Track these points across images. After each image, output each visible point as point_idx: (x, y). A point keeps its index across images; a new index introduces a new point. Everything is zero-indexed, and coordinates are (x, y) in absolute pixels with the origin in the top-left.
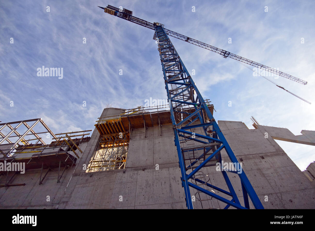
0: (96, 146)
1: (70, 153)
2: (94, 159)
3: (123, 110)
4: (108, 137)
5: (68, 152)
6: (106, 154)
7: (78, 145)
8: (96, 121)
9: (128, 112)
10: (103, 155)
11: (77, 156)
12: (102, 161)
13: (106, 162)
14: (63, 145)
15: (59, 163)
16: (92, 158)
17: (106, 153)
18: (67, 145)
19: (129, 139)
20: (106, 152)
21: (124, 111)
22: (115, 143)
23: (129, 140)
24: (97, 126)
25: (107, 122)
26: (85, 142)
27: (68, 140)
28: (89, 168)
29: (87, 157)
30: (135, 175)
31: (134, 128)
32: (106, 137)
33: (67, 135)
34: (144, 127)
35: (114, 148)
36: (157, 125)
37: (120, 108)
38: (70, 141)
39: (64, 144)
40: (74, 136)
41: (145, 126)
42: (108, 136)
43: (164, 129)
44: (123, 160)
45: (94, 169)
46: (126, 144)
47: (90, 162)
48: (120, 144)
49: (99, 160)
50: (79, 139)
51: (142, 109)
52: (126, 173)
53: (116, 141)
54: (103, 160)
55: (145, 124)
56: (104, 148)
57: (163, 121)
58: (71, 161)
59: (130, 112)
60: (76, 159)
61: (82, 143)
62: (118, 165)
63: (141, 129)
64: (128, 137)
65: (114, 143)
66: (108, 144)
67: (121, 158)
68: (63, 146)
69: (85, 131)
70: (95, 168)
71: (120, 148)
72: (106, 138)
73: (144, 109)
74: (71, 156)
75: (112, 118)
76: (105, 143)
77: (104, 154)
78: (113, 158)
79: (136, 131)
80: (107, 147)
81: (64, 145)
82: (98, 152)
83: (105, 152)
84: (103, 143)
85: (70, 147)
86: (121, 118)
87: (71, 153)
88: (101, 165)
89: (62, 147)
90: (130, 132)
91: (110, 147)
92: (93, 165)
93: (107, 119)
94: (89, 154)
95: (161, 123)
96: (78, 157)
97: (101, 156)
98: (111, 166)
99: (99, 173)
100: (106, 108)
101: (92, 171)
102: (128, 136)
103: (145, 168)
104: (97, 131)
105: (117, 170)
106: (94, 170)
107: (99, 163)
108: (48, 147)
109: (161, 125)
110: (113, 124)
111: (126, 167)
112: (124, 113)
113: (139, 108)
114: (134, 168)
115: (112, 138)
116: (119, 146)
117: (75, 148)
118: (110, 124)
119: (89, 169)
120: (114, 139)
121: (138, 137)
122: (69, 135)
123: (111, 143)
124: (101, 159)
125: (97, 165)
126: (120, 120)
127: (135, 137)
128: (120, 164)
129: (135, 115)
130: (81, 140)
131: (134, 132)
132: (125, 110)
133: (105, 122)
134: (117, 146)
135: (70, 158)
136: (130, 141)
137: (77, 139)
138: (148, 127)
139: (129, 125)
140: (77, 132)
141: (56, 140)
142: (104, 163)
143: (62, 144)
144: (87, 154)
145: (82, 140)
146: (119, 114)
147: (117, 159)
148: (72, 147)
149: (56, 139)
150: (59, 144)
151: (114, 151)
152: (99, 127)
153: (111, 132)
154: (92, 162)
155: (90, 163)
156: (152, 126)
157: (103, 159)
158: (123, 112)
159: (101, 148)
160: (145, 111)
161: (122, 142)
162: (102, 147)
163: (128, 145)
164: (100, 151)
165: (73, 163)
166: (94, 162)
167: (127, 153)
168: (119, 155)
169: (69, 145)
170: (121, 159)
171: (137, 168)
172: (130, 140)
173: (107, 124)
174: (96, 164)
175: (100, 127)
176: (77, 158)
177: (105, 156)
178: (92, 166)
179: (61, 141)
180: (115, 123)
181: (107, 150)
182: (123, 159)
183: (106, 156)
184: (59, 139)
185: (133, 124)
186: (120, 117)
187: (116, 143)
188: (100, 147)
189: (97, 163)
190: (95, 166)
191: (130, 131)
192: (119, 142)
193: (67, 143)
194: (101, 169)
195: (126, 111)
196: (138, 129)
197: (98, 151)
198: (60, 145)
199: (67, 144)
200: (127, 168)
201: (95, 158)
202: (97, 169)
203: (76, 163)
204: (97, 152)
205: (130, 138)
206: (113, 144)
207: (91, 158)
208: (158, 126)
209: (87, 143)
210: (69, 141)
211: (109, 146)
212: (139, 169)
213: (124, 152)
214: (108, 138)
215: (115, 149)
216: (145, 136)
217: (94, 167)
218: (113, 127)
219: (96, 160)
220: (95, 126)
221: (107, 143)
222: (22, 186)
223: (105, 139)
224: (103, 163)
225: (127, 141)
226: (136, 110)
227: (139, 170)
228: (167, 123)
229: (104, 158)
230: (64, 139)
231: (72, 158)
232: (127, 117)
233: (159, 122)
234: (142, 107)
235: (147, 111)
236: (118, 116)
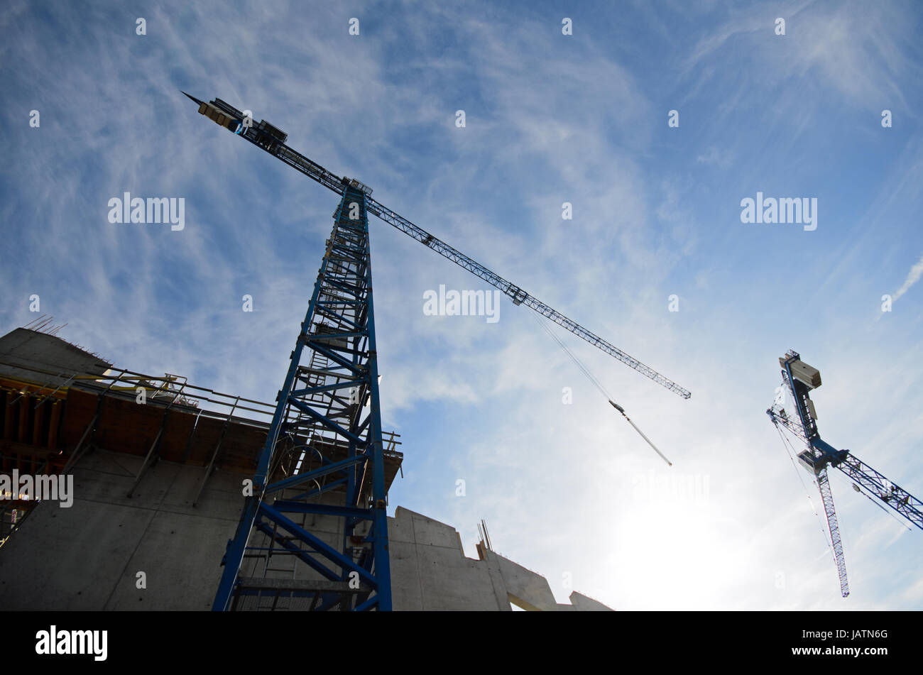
3: (97, 365)
9: (116, 379)
21: (99, 369)
31: (101, 447)
34: (145, 455)
36: (202, 464)
37: (90, 352)
41: (155, 452)
43: (217, 484)
51: (178, 388)
55: (157, 446)
57: (230, 455)
59: (124, 380)
63: (127, 458)
73: (186, 390)
75: (29, 376)
90: (75, 457)
95: (220, 462)
100: (27, 328)
109: (217, 469)
110: (16, 403)
112: (93, 377)
113: (169, 380)
121: (95, 486)
126: (62, 395)
131: (91, 461)
132: (108, 366)
138: (162, 458)
146: (67, 373)
156: (181, 460)
158: (92, 368)
160: (186, 397)
180: (26, 401)
185: (106, 430)
186: (66, 384)
191: (79, 452)
195: (108, 373)
196: (117, 454)
208: (204, 466)
216: (128, 490)
226: (152, 382)
232: (97, 394)
233: (216, 454)
234: (182, 381)
235: (191, 401)
236: (61, 376)
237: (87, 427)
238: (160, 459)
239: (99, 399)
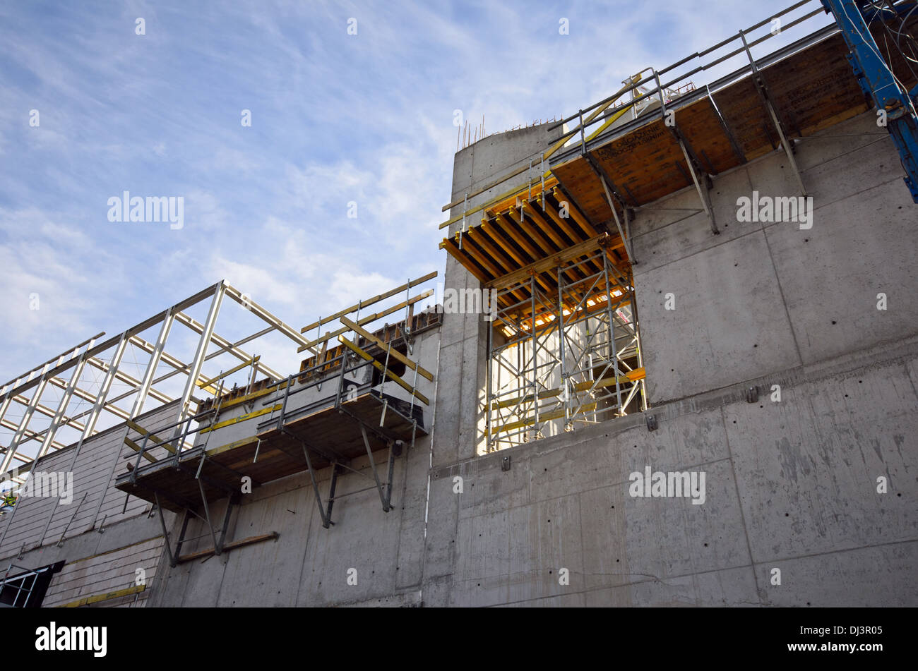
0: (480, 335)
1: (386, 392)
2: (491, 396)
3: (549, 130)
4: (518, 284)
5: (378, 388)
6: (538, 364)
7: (403, 350)
8: (441, 227)
9: (580, 129)
10: (524, 373)
11: (418, 396)
12: (531, 398)
13: (552, 399)
14: (347, 366)
15: (362, 437)
16: (482, 394)
17: (534, 358)
18: (362, 362)
19: (629, 265)
20: (536, 352)
21: (555, 134)
22: (561, 304)
23: (630, 273)
24: (451, 244)
25: (489, 214)
26: (428, 333)
27: (356, 343)
28: (486, 434)
29: (460, 392)
30: (713, 427)
31: (638, 205)
32: (512, 287)
33: (344, 321)
34: (691, 182)
35: (566, 329)
36: (770, 147)
37: (530, 124)
38: (369, 341)
39: (350, 360)
40: (375, 318)
41: (698, 172)
42: (521, 281)
43: (814, 158)
44: (628, 375)
45: (509, 436)
46: (617, 293)
47: (479, 411)
48: (591, 303)
49: (515, 395)
50: (399, 324)
51: (651, 86)
52: (661, 426)
53: (563, 292)
54: (531, 393)
55: (694, 164)
56: (521, 337)
57: (802, 112)
58: (404, 422)
59: (591, 122)
60: (418, 412)
61: (418, 339)
62: (613, 401)
63: (675, 197)
64: (619, 255)
65: (557, 304)
66: (530, 314)
67: (615, 367)
68: (348, 368)
69: (411, 285)
70: (511, 432)
71: (595, 322)
72: (513, 291)
73: (664, 80)
74: (394, 401)
75: (508, 187)
76: (514, 317)
77: (531, 366)
78: (576, 372)
79: (653, 217)
80: (529, 331)
81: (353, 365)
82: (500, 363)
83: (529, 354)
84: (507, 319)
85: (377, 364)
86: (553, 172)
87: (390, 388)
88: (531, 414)
89: (345, 372)
90: (624, 230)
91: (543, 329)
92: (497, 419)
93: (486, 197)
94: (465, 380)
95: (793, 129)
96: (426, 401)
97: (517, 376)
98: (581, 412)
99: (536, 449)
100: (460, 149)
101: (504, 446)
102: (615, 251)
103: (757, 388)
104: (462, 268)
105: (610, 423)
106: (507, 439)
107: (522, 408)
108: (297, 386)
109: (796, 141)
110: (525, 217)
111: (654, 400)
112: (558, 144)
113: (634, 84)
114: (700, 399)
115: (539, 281)
116: (588, 312)
117: (398, 368)
118: (506, 217)
119: (485, 439)
120: (554, 285)
121: (672, 245)
122: (352, 317)
123: (543, 309)
124: (522, 391)
125: (514, 419)
126: (551, 183)
127: (654, 250)
128: (619, 393)
129: (623, 134)
130: (408, 328)
131: (642, 224)
132: (561, 123)
133: (480, 219)
134: (576, 317)
135: (394, 409)
136: (638, 276)
137: (390, 329)
138: (715, 173)
139: (604, 195)
140: (380, 298)
141: (313, 351)
142: (540, 402)
143: (341, 360)
144: (458, 379)
145: (414, 327)
146: (535, 158)
147: (596, 377)
148: (384, 364)
149: (309, 348)
150: (331, 363)
151: (571, 342)
152: (463, 251)
153: (527, 259)
154: (486, 409)
155: (482, 415)
156: (737, 160)
157: (532, 385)
158: (549, 137)
159: (506, 341)
160: (673, 87)
161: (597, 291)
162: (509, 335)
163: (630, 297)
164: (505, 353)
165: (413, 428)
166: (499, 406)
167: (636, 338)
168: (598, 352)
169: (370, 358)
170: (617, 371)
171: (717, 395)
172: (633, 267)
173: (493, 224)
174: (508, 416)
175: (467, 249)
176: (420, 403)
177: (535, 373)
178: (495, 426)
179: (333, 351)
180: (530, 210)
181: (538, 346)
182: (625, 371)
183: (539, 370)
184: (321, 346)
185: (624, 185)
186: (545, 170)
187: (570, 303)
188: (501, 339)
189: (513, 408)
190: (508, 423)
191: (622, 223)
192: (582, 295)
193: (359, 351)
194: (536, 429)
195: (567, 129)
196: (661, 199)
197: (497, 357)
198: (335, 369)
199: (359, 357)
200: (662, 403)
201: (495, 391)
202: (522, 435)
203: (425, 424)
204: (495, 364)
205: (631, 259)
206: (556, 309)
207: (477, 393)
208: (775, 148)
209: (436, 336)
210: (361, 342)
211: (539, 323)
212: (725, 397)
213: (620, 336)
214: (523, 289)
215: (574, 332)
216: (709, 227)
217: (506, 427)
218: (527, 230)
219: (502, 399)
220: (444, 251)
221: (526, 312)
222: (271, 544)
223: (510, 295)
224: (537, 407)
225: (621, 279)
226: (618, 103)
227: (728, 403)
228: (834, 113)
229: (536, 380)
230: (341, 339)
231: (403, 410)
232: (581, 156)
233: (777, 123)
234: (649, 74)
235: (682, 88)
236: (533, 166)
237: (605, 194)
238: (711, 176)
239: (588, 160)
